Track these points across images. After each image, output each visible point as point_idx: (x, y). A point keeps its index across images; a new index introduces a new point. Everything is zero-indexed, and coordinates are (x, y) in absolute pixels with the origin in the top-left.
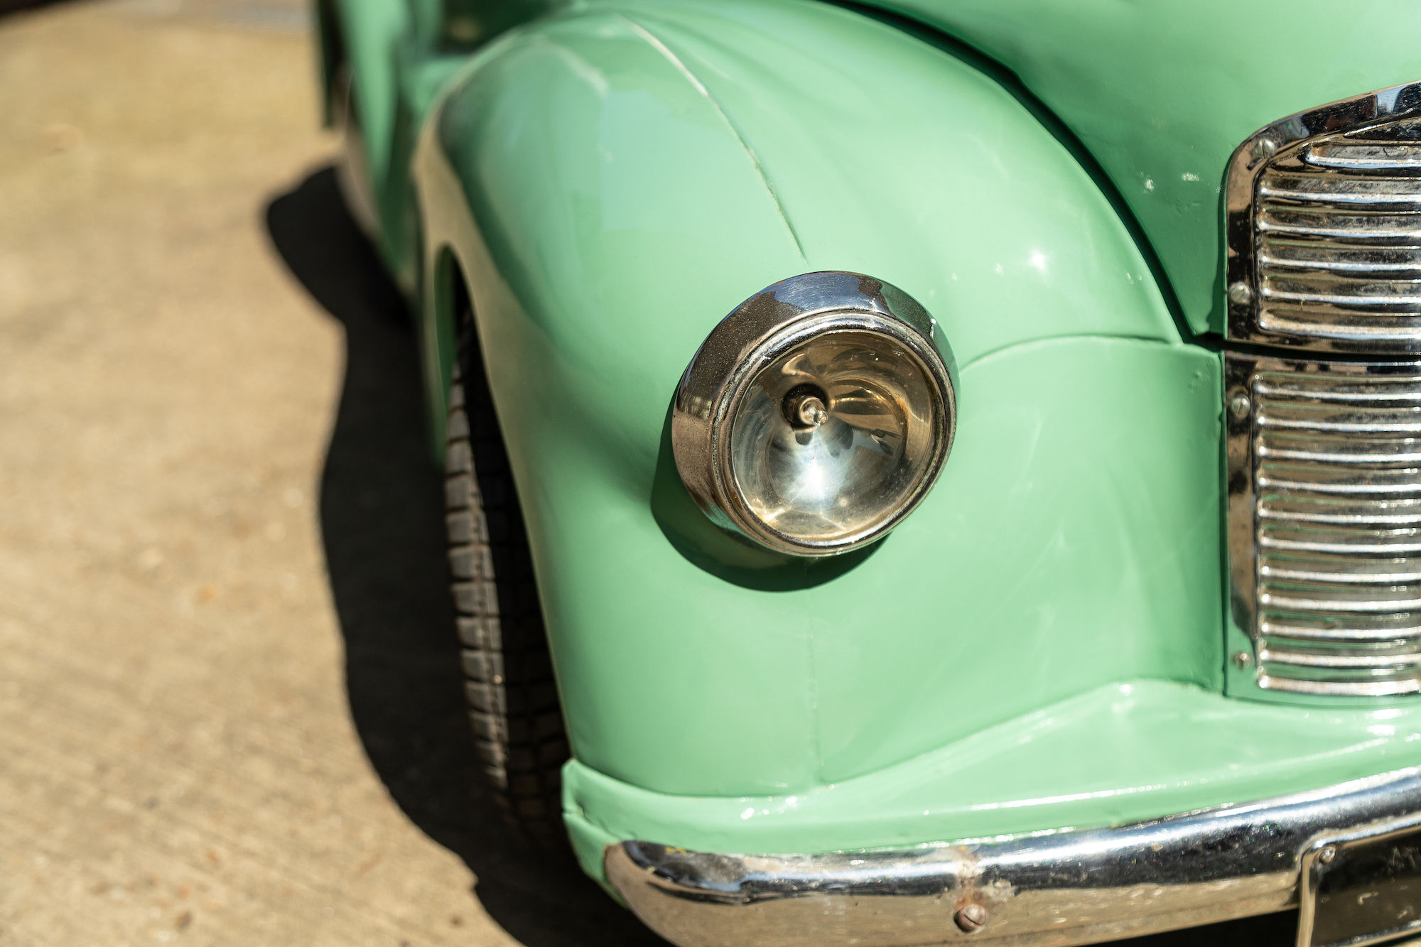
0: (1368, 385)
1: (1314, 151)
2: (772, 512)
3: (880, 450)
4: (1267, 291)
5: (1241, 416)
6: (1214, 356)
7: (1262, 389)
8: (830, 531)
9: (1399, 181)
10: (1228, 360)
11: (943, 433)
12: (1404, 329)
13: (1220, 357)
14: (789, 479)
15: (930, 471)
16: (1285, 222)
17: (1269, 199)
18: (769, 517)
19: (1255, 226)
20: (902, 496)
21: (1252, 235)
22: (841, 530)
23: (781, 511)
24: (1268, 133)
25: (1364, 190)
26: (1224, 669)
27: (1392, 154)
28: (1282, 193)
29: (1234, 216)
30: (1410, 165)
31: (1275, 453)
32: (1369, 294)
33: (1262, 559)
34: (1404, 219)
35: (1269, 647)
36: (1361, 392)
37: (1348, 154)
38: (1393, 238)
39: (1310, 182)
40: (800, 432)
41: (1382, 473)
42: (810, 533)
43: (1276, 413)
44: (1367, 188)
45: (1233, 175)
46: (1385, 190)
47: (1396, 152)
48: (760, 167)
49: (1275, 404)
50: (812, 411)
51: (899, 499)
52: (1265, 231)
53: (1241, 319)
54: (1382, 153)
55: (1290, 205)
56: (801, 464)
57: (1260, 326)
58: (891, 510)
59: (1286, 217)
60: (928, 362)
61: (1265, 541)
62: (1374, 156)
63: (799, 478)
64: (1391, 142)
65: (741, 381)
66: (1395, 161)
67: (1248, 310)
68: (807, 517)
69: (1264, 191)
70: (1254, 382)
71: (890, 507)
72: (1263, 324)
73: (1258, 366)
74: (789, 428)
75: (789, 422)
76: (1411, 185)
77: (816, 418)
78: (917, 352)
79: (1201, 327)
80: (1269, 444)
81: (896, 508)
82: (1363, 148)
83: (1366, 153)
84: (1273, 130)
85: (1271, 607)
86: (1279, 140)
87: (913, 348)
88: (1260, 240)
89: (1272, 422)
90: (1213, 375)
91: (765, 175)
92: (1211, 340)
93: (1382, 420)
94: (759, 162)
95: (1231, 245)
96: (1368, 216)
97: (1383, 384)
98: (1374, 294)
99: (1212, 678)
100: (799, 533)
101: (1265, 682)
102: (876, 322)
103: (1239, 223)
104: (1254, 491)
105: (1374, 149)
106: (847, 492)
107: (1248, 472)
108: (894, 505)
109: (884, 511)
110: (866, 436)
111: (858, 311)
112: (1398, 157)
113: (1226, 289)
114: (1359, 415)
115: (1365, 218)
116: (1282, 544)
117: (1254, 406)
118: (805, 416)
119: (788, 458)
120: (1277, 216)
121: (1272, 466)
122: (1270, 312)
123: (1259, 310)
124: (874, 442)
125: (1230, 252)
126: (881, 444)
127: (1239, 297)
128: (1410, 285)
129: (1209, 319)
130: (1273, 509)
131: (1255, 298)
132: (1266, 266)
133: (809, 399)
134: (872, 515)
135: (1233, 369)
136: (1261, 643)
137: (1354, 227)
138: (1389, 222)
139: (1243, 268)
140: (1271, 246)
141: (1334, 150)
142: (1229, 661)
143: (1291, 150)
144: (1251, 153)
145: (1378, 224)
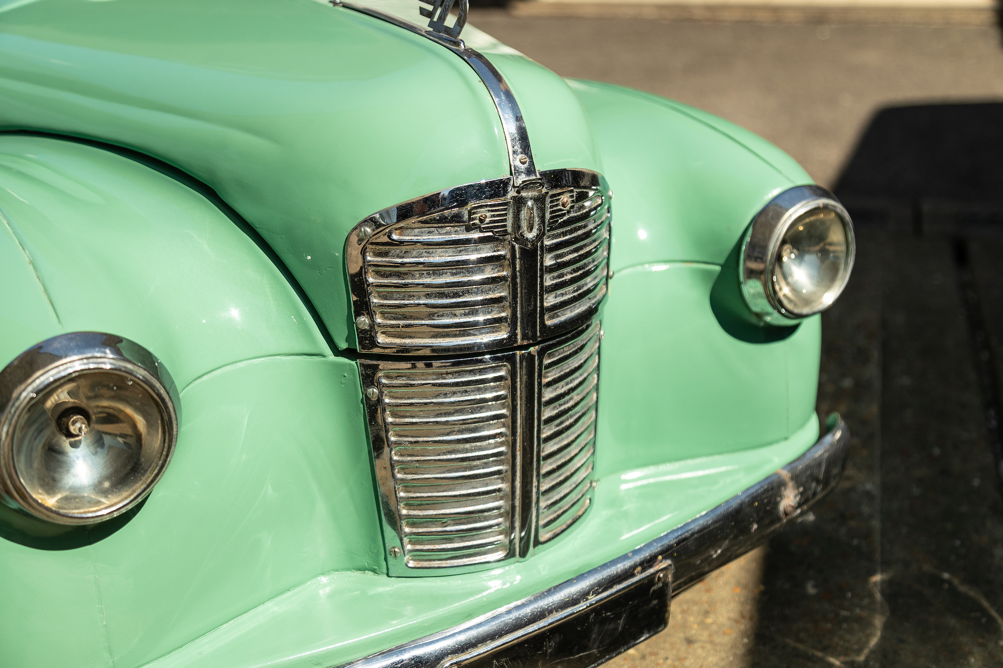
0: (447, 373)
1: (396, 233)
2: (52, 497)
3: (125, 447)
4: (379, 320)
5: (375, 399)
6: (354, 363)
7: (384, 381)
8: (97, 505)
9: (448, 248)
10: (362, 365)
11: (168, 432)
12: (464, 338)
13: (356, 363)
14: (66, 472)
15: (163, 458)
16: (384, 277)
17: (370, 263)
18: (51, 501)
19: (367, 281)
20: (146, 476)
21: (366, 286)
22: (104, 503)
23: (59, 496)
24: (366, 223)
25: (428, 255)
26: (386, 559)
27: (442, 232)
28: (379, 259)
29: (353, 276)
30: (454, 238)
31: (398, 420)
32: (440, 318)
33: (399, 487)
34: (454, 271)
35: (411, 542)
36: (444, 378)
37: (416, 234)
38: (449, 283)
39: (395, 251)
40: (72, 440)
41: (463, 427)
42: (83, 508)
43: (395, 395)
44: (430, 254)
45: (349, 249)
46: (441, 254)
47: (444, 230)
48: (32, 263)
49: (394, 390)
50: (78, 425)
51: (144, 478)
52: (372, 283)
53: (366, 339)
54: (436, 232)
55: (385, 266)
56: (75, 461)
57: (378, 342)
58: (139, 487)
59: (384, 274)
60: (152, 387)
61: (399, 476)
62: (431, 234)
63: (73, 471)
64: (440, 225)
65: (15, 412)
66: (444, 236)
67: (369, 333)
68: (80, 497)
69: (369, 258)
70: (380, 377)
71: (138, 485)
72: (379, 341)
73: (380, 367)
74: (64, 438)
75: (64, 433)
76: (456, 250)
77: (80, 429)
78: (142, 381)
79: (343, 345)
80: (394, 415)
81: (142, 485)
82: (424, 229)
83: (427, 232)
84: (369, 221)
85: (408, 516)
86: (374, 227)
87: (139, 378)
88: (370, 289)
89: (393, 401)
90: (354, 375)
91: (35, 268)
92: (350, 353)
93: (459, 394)
94: (31, 259)
95: (353, 292)
96: (434, 270)
97: (456, 372)
98: (443, 318)
99: (379, 566)
100: (75, 509)
101: (411, 564)
102: (111, 364)
103: (356, 279)
104: (388, 446)
105: (431, 229)
106: (108, 478)
107: (383, 434)
108: (141, 482)
109: (134, 488)
110: (114, 439)
111: (97, 358)
112: (446, 233)
113: (354, 321)
114: (445, 392)
115: (431, 272)
116: (410, 477)
117: (381, 393)
118: (73, 429)
119: (65, 458)
120: (379, 274)
121: (397, 428)
122: (383, 333)
123: (376, 333)
124: (119, 442)
125: (353, 298)
126: (125, 443)
127: (362, 325)
128: (464, 311)
129: (347, 340)
130: (401, 455)
131: (373, 325)
132: (376, 305)
133: (75, 417)
134: (127, 491)
135: (365, 371)
136: (406, 540)
137: (426, 278)
138: (446, 273)
139: (362, 306)
140: (378, 292)
141: (407, 232)
142: (388, 554)
143: (382, 233)
144: (358, 236)
145: (440, 275)
